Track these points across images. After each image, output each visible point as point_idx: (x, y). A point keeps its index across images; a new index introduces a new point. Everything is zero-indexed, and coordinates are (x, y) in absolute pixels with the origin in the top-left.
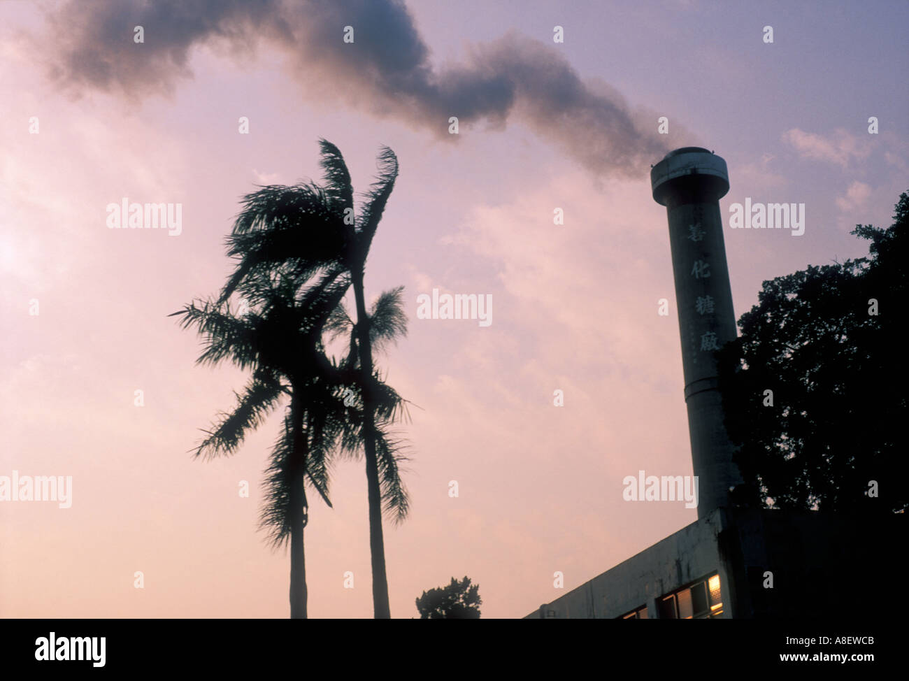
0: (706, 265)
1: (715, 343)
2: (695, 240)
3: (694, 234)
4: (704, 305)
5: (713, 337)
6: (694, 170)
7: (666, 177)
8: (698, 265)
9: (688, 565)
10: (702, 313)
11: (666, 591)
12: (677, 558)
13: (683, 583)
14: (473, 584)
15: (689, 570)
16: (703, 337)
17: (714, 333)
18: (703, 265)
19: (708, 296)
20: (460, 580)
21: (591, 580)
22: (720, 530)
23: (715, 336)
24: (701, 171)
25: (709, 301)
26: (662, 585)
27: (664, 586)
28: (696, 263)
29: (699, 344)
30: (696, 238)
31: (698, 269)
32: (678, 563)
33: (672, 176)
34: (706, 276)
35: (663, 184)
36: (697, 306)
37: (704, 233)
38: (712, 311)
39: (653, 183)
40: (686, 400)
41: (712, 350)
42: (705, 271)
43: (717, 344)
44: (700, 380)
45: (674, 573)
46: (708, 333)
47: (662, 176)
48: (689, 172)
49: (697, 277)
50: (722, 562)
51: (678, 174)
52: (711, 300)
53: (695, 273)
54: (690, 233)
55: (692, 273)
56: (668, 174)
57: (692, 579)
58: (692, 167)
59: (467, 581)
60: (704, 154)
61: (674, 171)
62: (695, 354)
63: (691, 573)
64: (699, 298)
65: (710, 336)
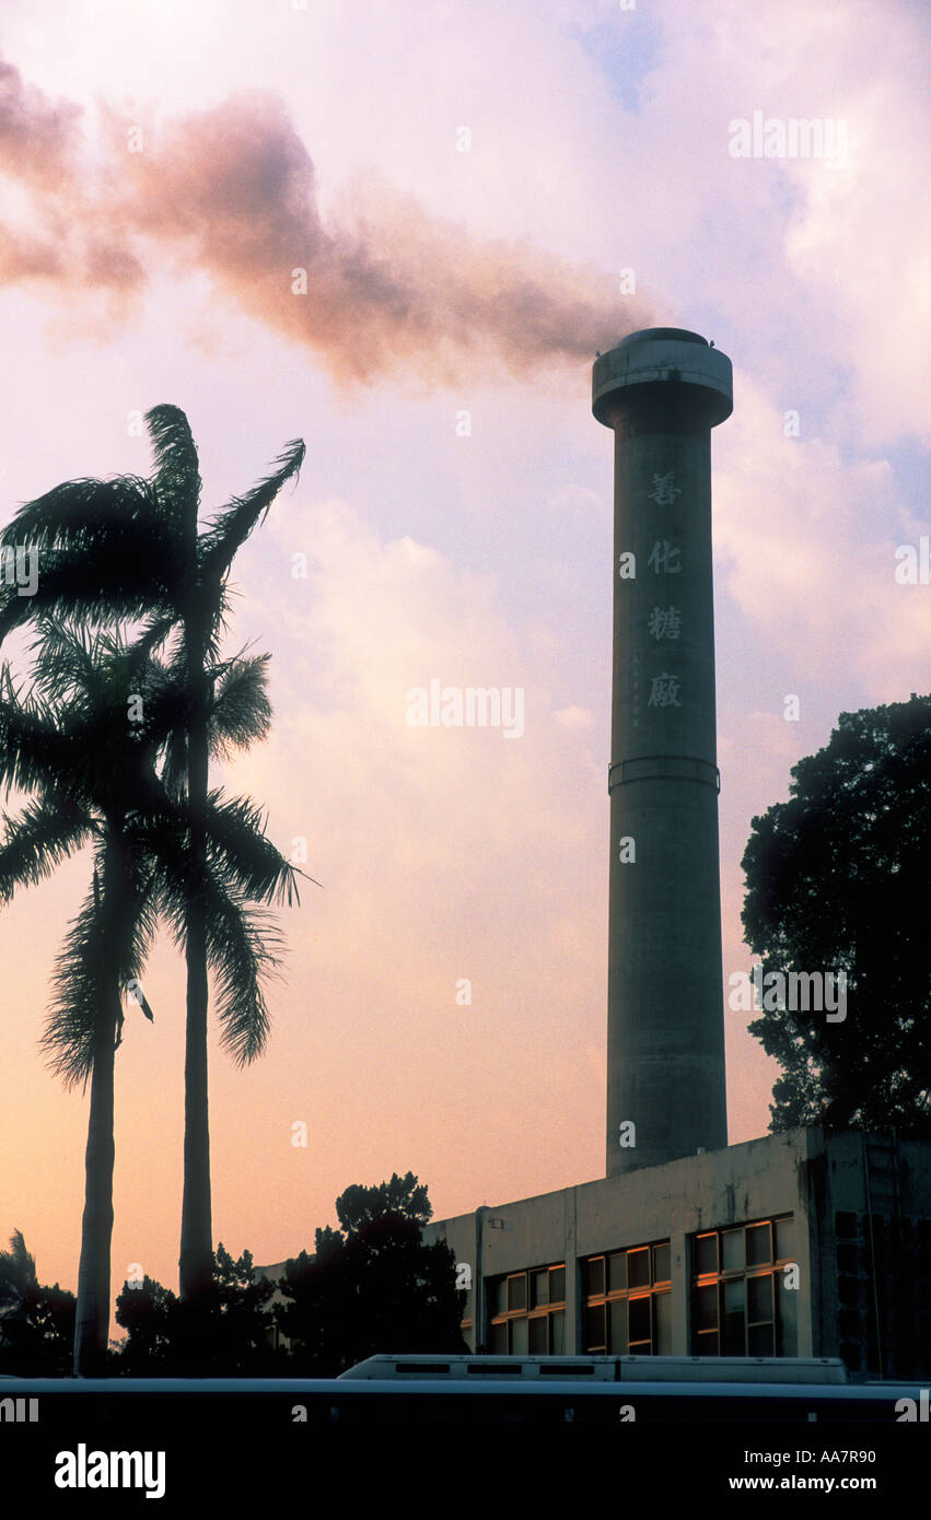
0: (676, 551)
1: (675, 694)
2: (660, 502)
3: (660, 490)
4: (664, 622)
5: (672, 682)
6: (675, 374)
7: (622, 379)
8: (661, 551)
9: (747, 1196)
10: (658, 637)
11: (706, 1226)
12: (730, 1184)
13: (736, 1221)
14: (421, 1183)
15: (747, 1203)
16: (655, 681)
17: (675, 677)
18: (671, 549)
19: (672, 608)
20: (402, 1176)
21: (575, 1187)
22: (805, 1158)
23: (676, 682)
24: (686, 378)
25: (672, 618)
26: (700, 1216)
27: (704, 1218)
28: (658, 545)
29: (646, 691)
30: (663, 499)
31: (660, 556)
32: (731, 1190)
33: (633, 379)
34: (673, 570)
35: (616, 390)
36: (650, 624)
37: (679, 491)
38: (675, 637)
39: (596, 385)
40: (611, 790)
41: (667, 706)
42: (672, 563)
43: (677, 698)
44: (640, 759)
45: (723, 1203)
46: (665, 676)
47: (615, 376)
48: (665, 376)
49: (657, 571)
50: (802, 1202)
51: (645, 377)
52: (676, 615)
53: (653, 562)
54: (654, 487)
55: (649, 563)
56: (627, 374)
57: (751, 1217)
58: (672, 368)
59: (411, 1179)
60: (696, 346)
61: (638, 371)
62: (636, 710)
63: (750, 1208)
64: (657, 610)
65: (667, 681)
